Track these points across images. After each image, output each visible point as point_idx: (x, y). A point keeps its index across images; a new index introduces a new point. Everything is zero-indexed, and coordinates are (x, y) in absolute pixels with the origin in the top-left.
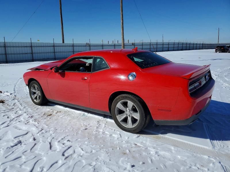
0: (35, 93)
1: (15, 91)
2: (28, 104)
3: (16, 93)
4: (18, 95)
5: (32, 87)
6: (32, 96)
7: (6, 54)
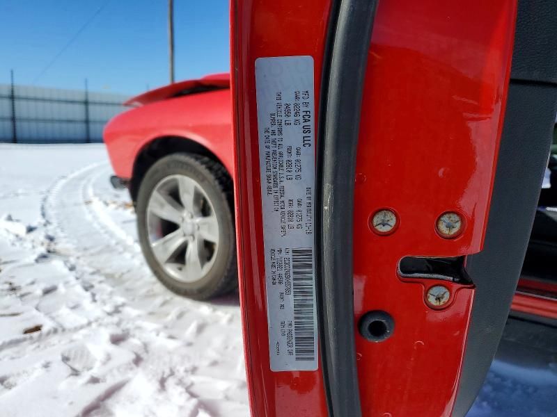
0: (168, 227)
1: (47, 218)
2: (127, 284)
3: (50, 227)
4: (61, 235)
5: (155, 194)
6: (154, 245)
7: (13, 119)
